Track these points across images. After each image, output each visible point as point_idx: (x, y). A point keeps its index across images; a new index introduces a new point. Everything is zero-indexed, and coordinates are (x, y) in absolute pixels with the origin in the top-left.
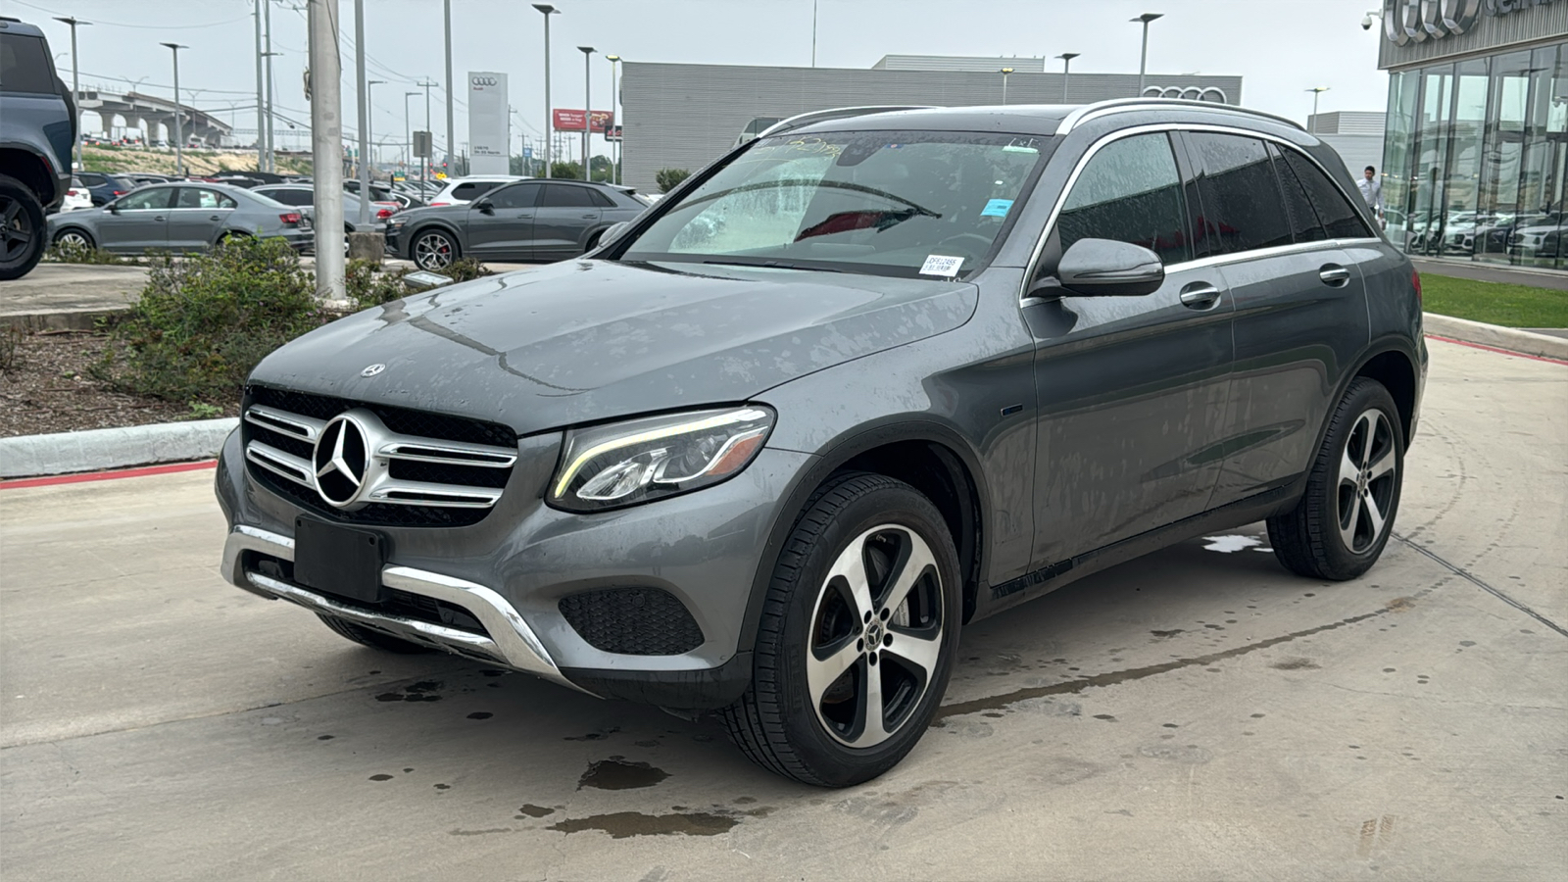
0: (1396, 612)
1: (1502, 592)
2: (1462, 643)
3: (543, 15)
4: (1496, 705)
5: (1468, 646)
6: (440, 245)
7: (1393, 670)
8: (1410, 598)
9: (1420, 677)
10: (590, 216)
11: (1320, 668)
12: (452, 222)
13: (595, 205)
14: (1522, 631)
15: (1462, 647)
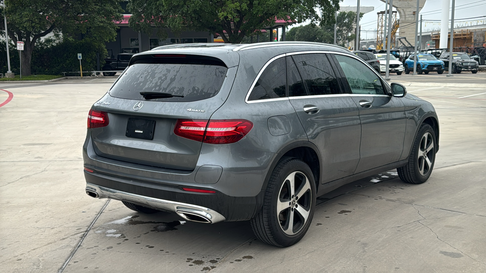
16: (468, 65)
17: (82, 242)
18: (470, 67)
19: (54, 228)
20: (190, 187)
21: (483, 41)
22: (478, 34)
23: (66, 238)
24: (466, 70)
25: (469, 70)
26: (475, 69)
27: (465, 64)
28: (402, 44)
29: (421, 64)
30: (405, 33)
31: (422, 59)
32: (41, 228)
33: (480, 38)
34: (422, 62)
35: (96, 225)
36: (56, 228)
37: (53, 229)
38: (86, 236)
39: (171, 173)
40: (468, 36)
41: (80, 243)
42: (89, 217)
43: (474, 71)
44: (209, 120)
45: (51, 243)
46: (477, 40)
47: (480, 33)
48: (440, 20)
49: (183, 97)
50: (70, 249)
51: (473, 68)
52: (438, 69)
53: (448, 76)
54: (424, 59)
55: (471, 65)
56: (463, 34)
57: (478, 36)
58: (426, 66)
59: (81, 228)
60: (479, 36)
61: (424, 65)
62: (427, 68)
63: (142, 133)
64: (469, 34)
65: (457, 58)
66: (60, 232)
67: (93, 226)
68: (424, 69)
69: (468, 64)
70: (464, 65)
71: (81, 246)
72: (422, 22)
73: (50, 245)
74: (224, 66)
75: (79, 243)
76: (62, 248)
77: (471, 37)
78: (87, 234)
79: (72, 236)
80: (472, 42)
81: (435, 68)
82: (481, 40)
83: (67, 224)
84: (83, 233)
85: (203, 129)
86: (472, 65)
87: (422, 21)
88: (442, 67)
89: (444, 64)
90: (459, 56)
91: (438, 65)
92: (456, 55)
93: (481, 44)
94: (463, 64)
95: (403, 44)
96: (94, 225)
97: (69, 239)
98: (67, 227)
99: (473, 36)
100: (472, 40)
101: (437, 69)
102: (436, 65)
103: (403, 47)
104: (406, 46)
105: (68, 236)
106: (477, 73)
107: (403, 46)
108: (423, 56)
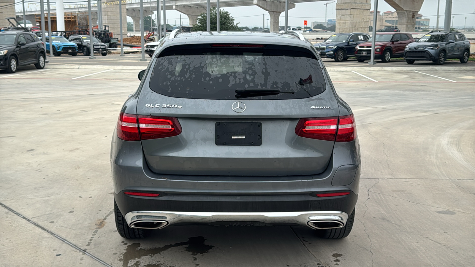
0: (100, 220)
1: (63, 242)
2: (73, 212)
4: (59, 195)
5: (71, 211)
7: (90, 198)
8: (99, 228)
9: (81, 198)
11: (109, 194)
14: (53, 222)
15: (73, 210)
16: (99, 48)
18: (101, 50)
20: (326, 192)
21: (86, 24)
22: (81, 17)
24: (97, 52)
25: (101, 52)
26: (105, 51)
27: (96, 46)
28: (11, 25)
29: (56, 46)
30: (2, 13)
31: (55, 41)
33: (83, 21)
34: (56, 44)
39: (301, 180)
40: (73, 19)
43: (105, 53)
44: (339, 116)
46: (81, 23)
47: (82, 16)
48: (55, 3)
49: (293, 93)
51: (103, 51)
52: (73, 51)
53: (90, 58)
54: (58, 41)
55: (101, 48)
56: (67, 17)
57: (80, 19)
58: (61, 48)
60: (82, 19)
61: (59, 47)
62: (62, 50)
63: (244, 138)
64: (73, 17)
65: (87, 41)
68: (59, 51)
69: (99, 46)
70: (95, 48)
72: (25, 4)
74: (312, 58)
77: (76, 20)
80: (76, 25)
81: (70, 51)
82: (84, 23)
85: (333, 127)
86: (103, 48)
87: (24, 2)
88: (76, 50)
89: (77, 46)
90: (88, 38)
91: (72, 48)
92: (86, 38)
93: (84, 27)
94: (95, 46)
95: (13, 25)
99: (77, 20)
100: (76, 23)
101: (71, 51)
102: (71, 47)
103: (13, 28)
104: (15, 27)
106: (107, 55)
107: (13, 26)
108: (55, 38)
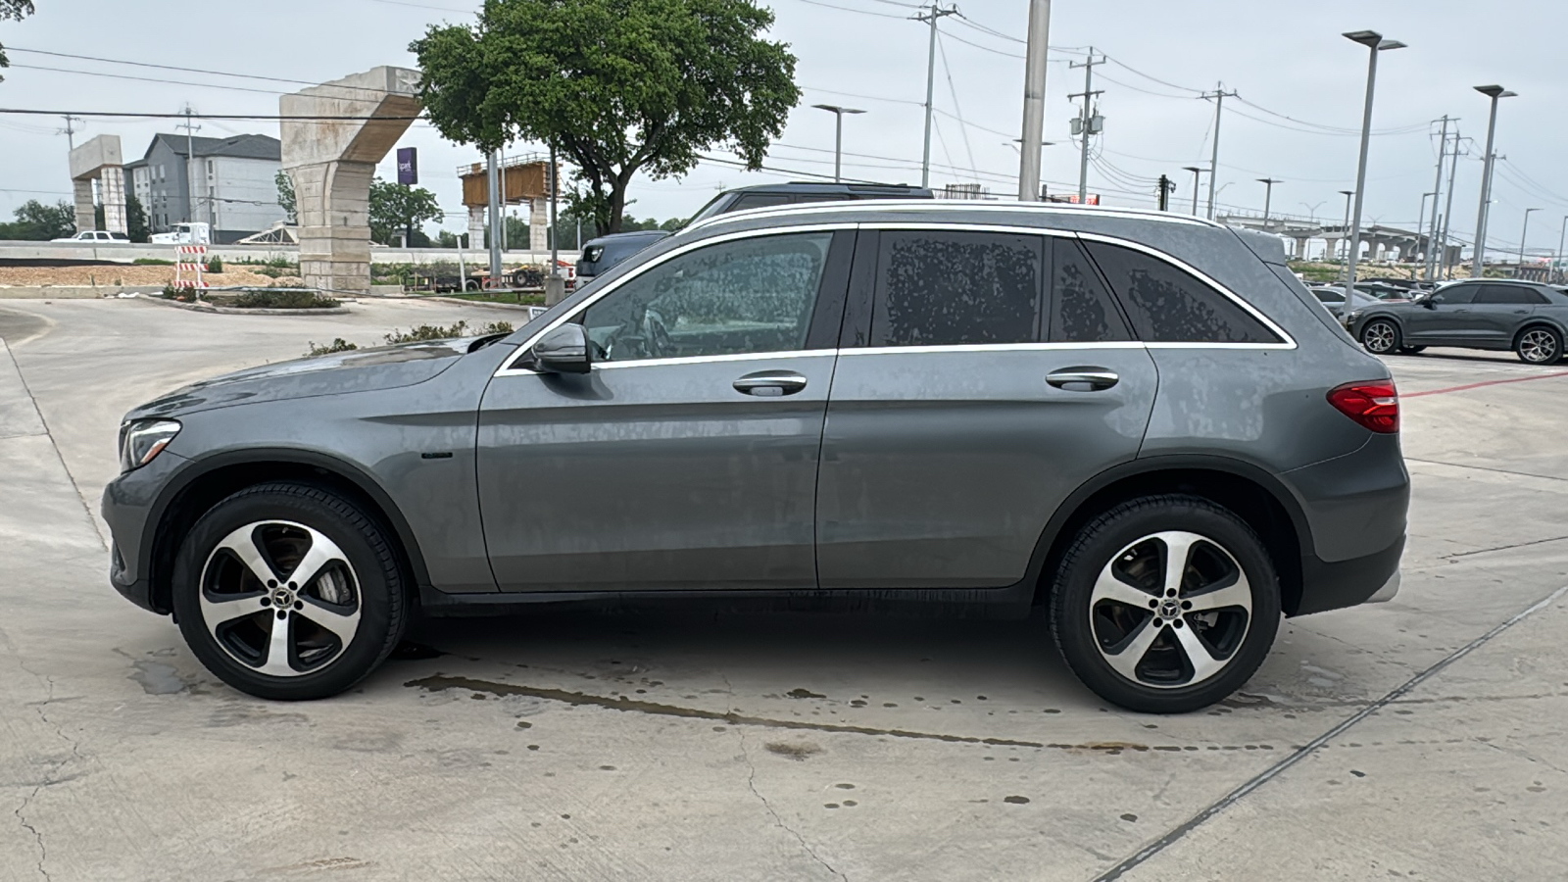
3: (1490, 99)
6: (1385, 332)
10: (1523, 312)
12: (1396, 314)
13: (1529, 302)
17: (1411, 681)
19: (1479, 739)
23: (1448, 698)
32: (1521, 753)
35: (1347, 712)
36: (1473, 737)
37: (1481, 736)
38: (1393, 693)
41: (1416, 681)
42: (1352, 745)
45: (1491, 699)
50: (1444, 672)
59: (1397, 715)
66: (1461, 722)
67: (1359, 709)
71: (1416, 673)
73: (1494, 695)
75: (1419, 682)
76: (1464, 680)
78: (1389, 696)
79: (1431, 701)
83: (1433, 742)
84: (1398, 699)
96: (1358, 712)
97: (1443, 694)
98: (1436, 732)
105: (1442, 703)
